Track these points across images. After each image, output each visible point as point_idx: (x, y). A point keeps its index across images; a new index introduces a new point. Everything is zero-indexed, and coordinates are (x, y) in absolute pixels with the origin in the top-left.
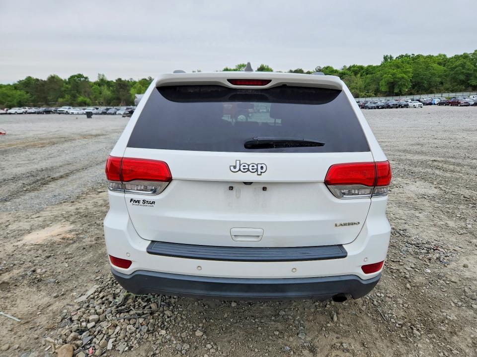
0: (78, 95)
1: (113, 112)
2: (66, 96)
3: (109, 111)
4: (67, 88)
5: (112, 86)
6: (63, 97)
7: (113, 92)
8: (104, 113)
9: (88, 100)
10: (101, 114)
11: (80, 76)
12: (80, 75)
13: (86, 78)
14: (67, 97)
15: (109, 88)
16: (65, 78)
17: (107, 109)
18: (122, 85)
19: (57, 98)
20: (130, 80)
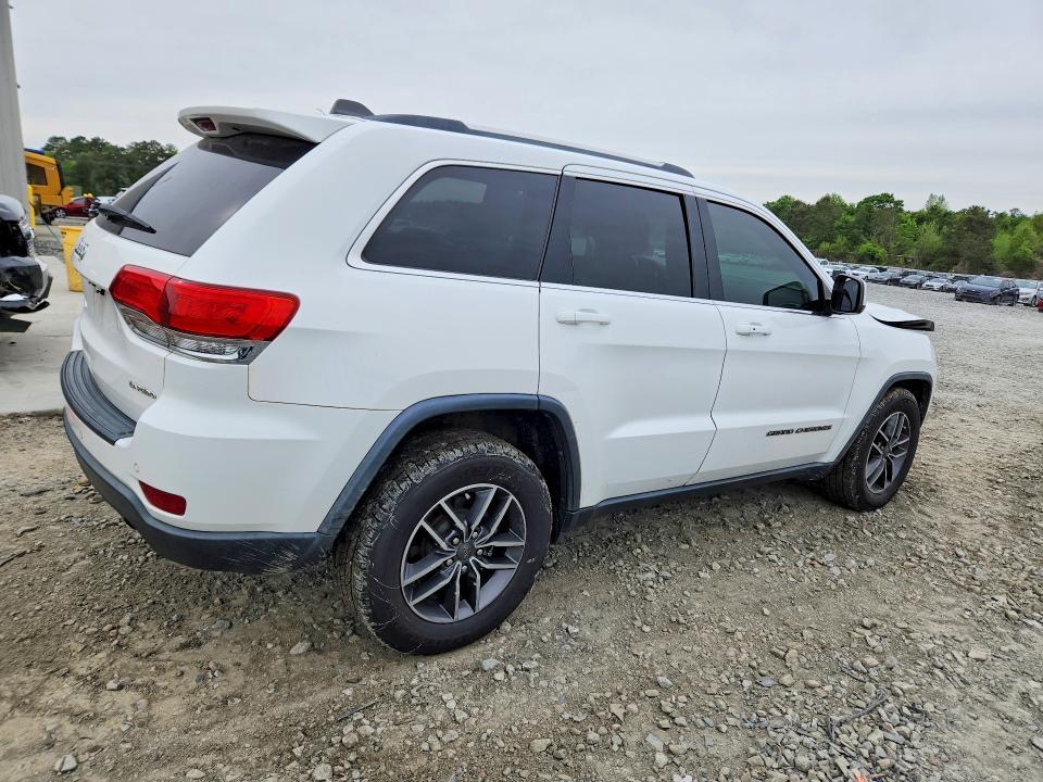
0: (862, 237)
1: (914, 282)
2: (839, 240)
3: (906, 279)
4: (847, 222)
5: (950, 224)
6: (831, 240)
7: (948, 237)
8: (894, 282)
9: (881, 251)
10: (886, 283)
11: (887, 198)
12: (885, 195)
13: (900, 203)
14: (841, 240)
15: (940, 229)
16: (852, 202)
17: (905, 274)
18: (974, 223)
19: (821, 242)
20: (1009, 214)
